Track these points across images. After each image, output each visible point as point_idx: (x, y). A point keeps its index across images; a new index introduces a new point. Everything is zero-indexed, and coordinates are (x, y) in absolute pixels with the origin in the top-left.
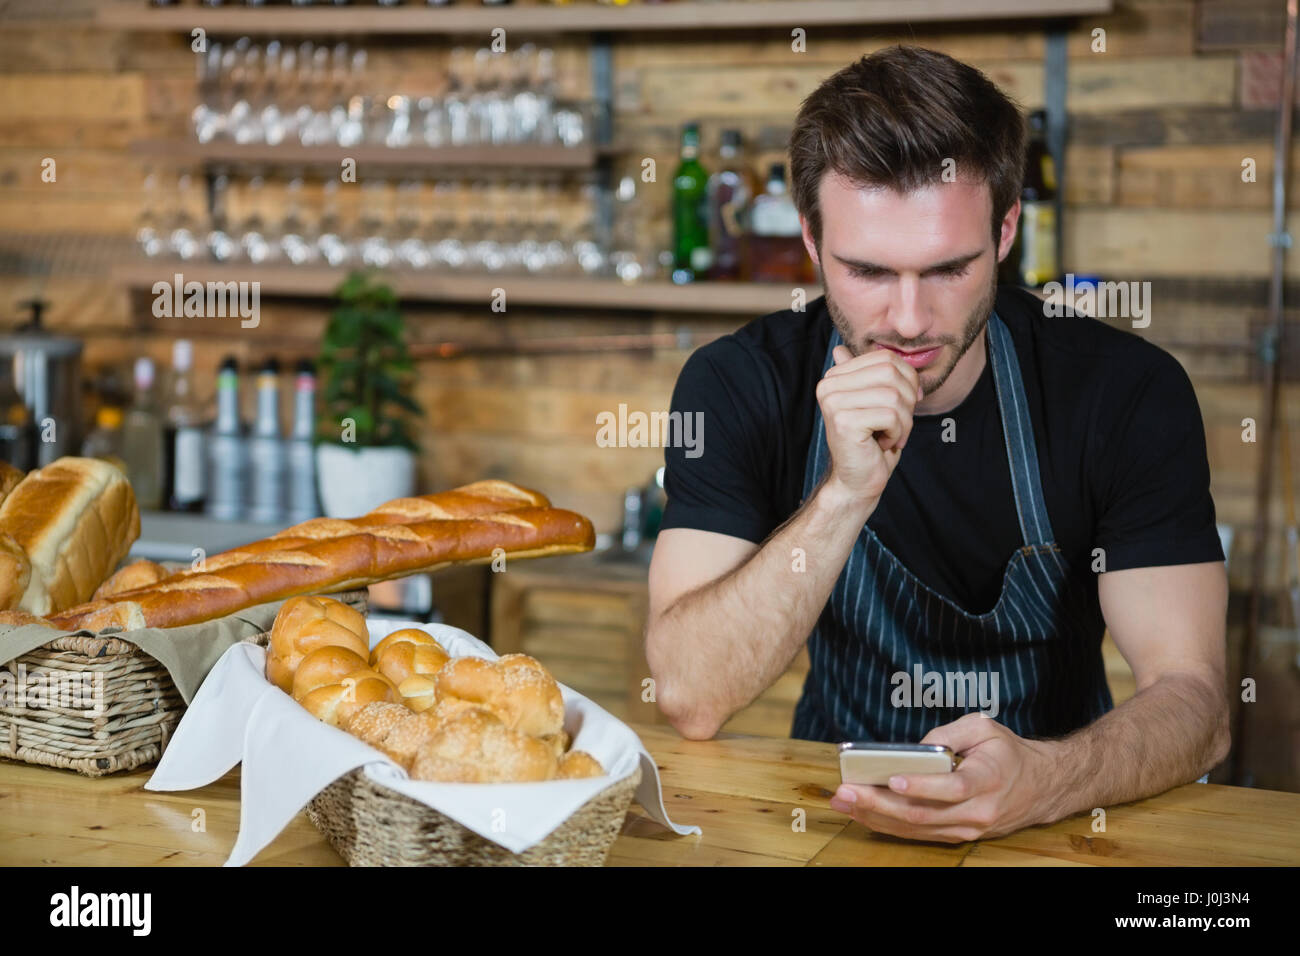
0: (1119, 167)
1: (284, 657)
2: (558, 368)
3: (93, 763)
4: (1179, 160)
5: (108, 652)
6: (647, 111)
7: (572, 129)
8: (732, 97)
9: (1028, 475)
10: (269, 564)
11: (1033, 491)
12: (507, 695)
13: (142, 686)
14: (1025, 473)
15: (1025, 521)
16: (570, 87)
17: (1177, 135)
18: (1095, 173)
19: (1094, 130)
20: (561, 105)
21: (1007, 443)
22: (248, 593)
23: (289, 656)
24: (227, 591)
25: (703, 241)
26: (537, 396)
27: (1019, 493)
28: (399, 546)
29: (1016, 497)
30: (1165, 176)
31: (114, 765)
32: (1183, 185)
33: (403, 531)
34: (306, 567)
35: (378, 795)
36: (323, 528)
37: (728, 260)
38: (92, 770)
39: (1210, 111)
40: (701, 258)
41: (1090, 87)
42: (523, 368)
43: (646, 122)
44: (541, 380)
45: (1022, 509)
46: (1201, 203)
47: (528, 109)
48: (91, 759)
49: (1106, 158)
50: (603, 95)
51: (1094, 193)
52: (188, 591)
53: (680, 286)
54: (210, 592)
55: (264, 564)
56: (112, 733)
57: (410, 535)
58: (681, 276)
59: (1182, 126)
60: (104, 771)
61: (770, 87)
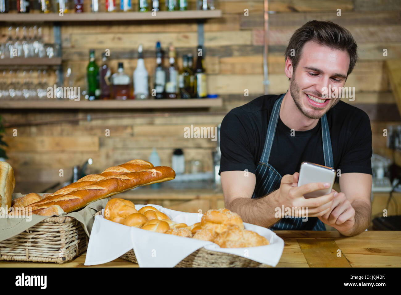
0: (220, 63)
1: (114, 218)
2: (45, 129)
3: (61, 259)
4: (236, 60)
5: (66, 221)
6: (73, 47)
7: (51, 52)
8: (101, 42)
9: (328, 147)
10: (88, 190)
11: (329, 152)
12: (230, 221)
13: (72, 232)
14: (327, 147)
15: (326, 161)
16: (46, 39)
17: (236, 53)
18: (213, 64)
19: (213, 52)
20: (47, 45)
21: (323, 138)
22: (83, 200)
23: (116, 218)
24: (77, 199)
25: (98, 87)
26: (39, 139)
27: (325, 153)
28: (125, 181)
29: (324, 154)
30: (233, 65)
31: (67, 259)
32: (238, 68)
33: (124, 177)
34: (99, 190)
35: (212, 254)
36: (93, 178)
37: (106, 93)
38: (61, 261)
39: (245, 46)
40: (98, 92)
41: (211, 39)
42: (34, 130)
43: (73, 50)
44: (40, 133)
45: (326, 158)
46: (243, 73)
47: (37, 46)
48: (60, 258)
49: (216, 60)
50: (59, 42)
51: (214, 71)
52: (64, 200)
53: (91, 101)
54: (72, 200)
55: (86, 190)
56: (66, 248)
57: (127, 178)
58: (92, 98)
59: (238, 50)
60: (64, 261)
61: (113, 39)
